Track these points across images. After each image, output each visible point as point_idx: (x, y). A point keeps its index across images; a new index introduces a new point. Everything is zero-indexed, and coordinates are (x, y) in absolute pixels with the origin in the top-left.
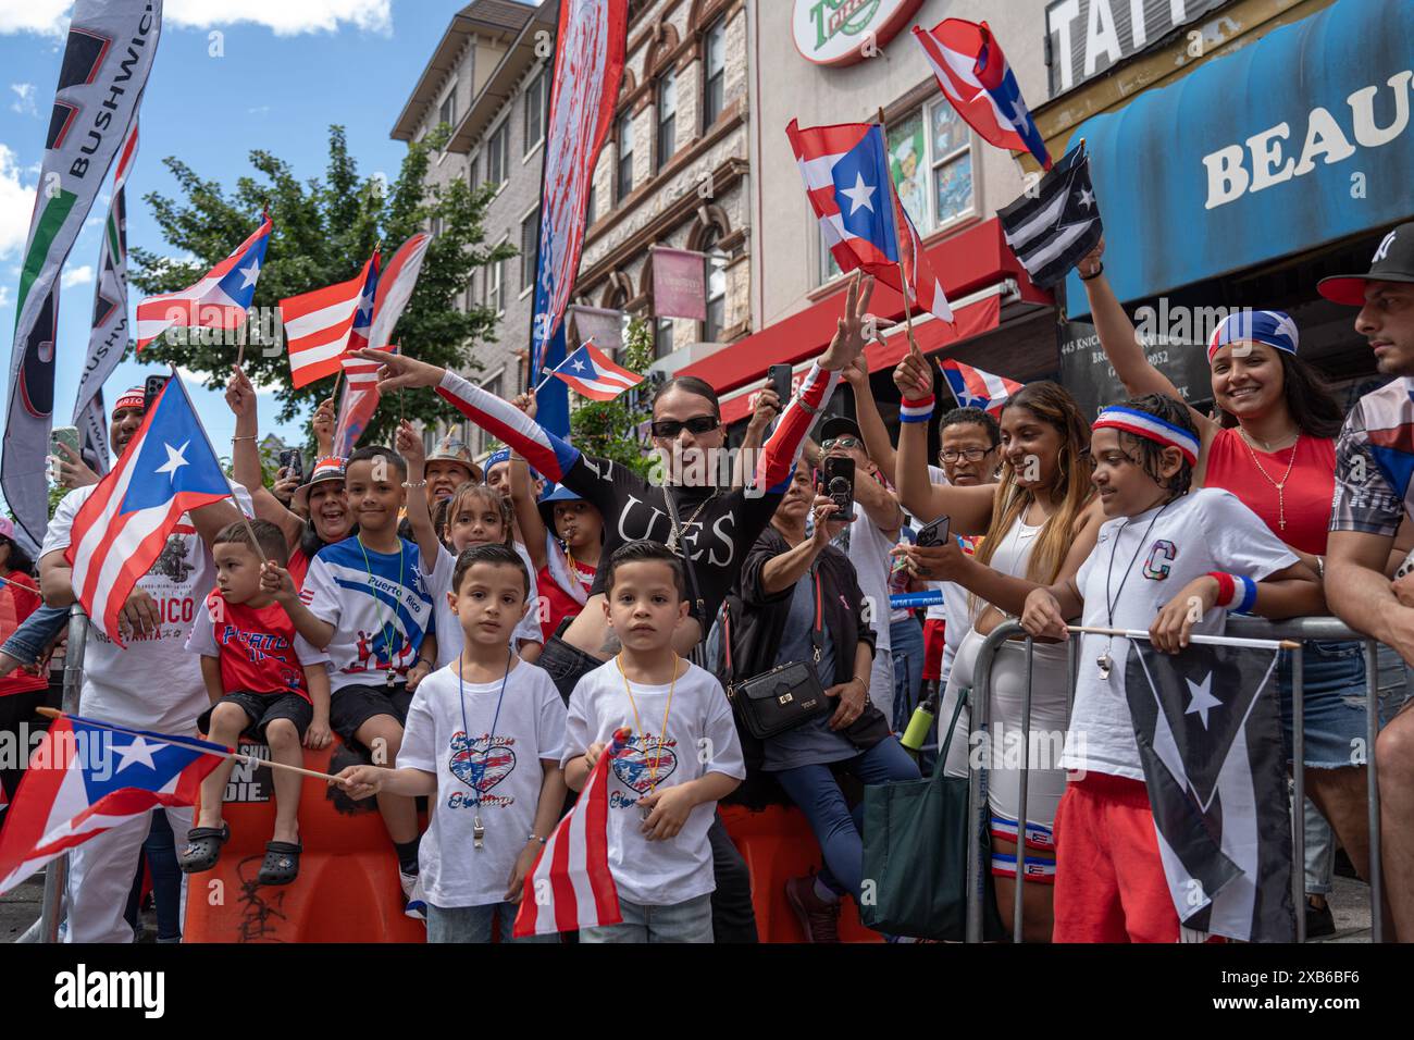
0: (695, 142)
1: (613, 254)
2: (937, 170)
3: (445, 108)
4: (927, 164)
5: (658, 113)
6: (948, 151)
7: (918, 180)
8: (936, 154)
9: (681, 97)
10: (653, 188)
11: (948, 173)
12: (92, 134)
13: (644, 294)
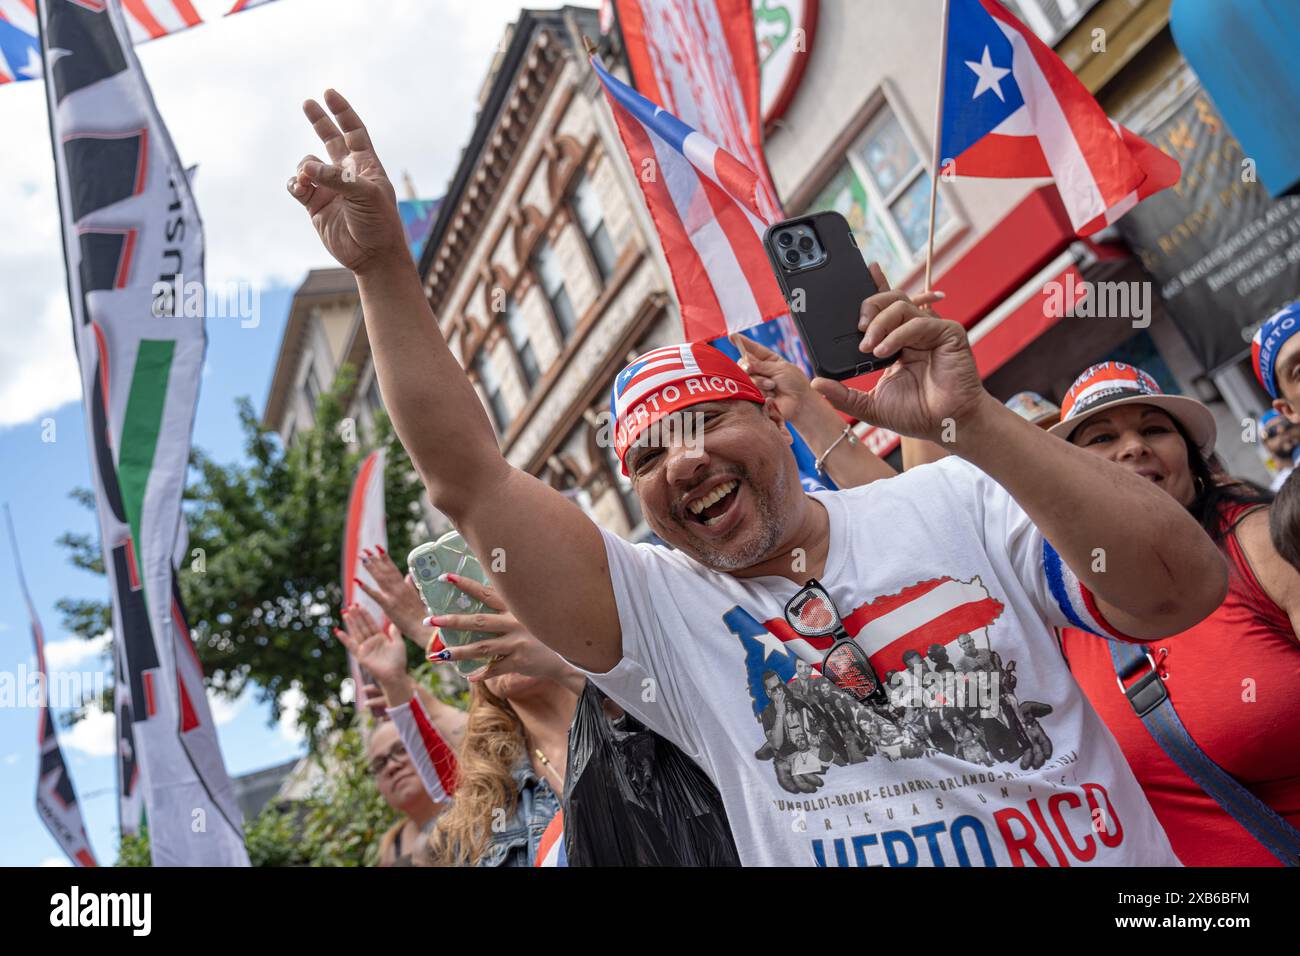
0: (598, 298)
1: (546, 443)
2: (892, 207)
3: (307, 387)
4: (877, 205)
5: (544, 289)
6: (895, 184)
7: (872, 225)
8: (883, 191)
9: (565, 263)
10: (567, 361)
11: (905, 206)
12: (168, 254)
13: (596, 466)
